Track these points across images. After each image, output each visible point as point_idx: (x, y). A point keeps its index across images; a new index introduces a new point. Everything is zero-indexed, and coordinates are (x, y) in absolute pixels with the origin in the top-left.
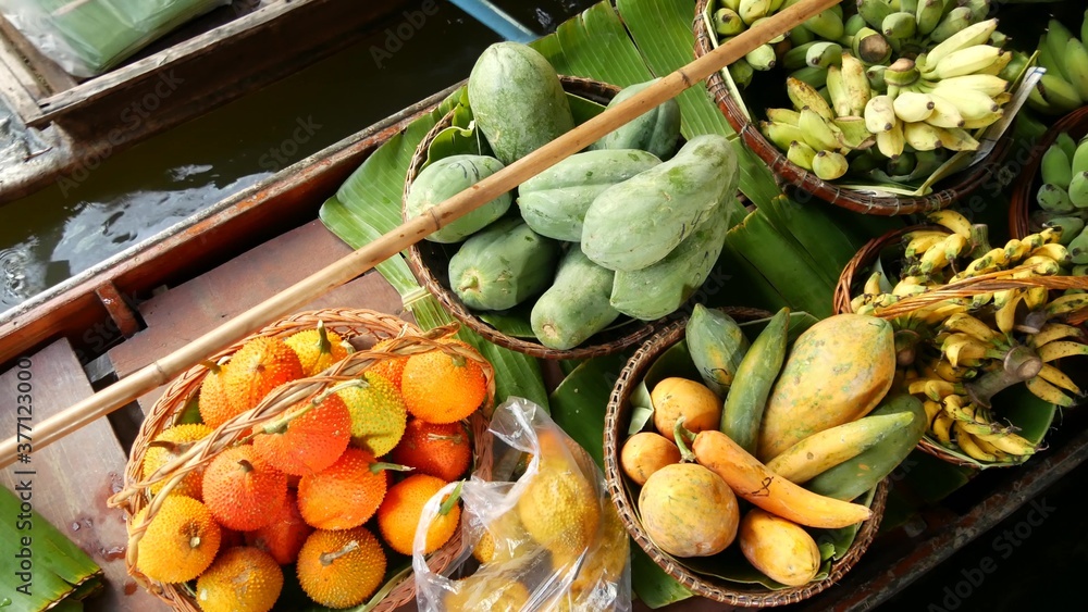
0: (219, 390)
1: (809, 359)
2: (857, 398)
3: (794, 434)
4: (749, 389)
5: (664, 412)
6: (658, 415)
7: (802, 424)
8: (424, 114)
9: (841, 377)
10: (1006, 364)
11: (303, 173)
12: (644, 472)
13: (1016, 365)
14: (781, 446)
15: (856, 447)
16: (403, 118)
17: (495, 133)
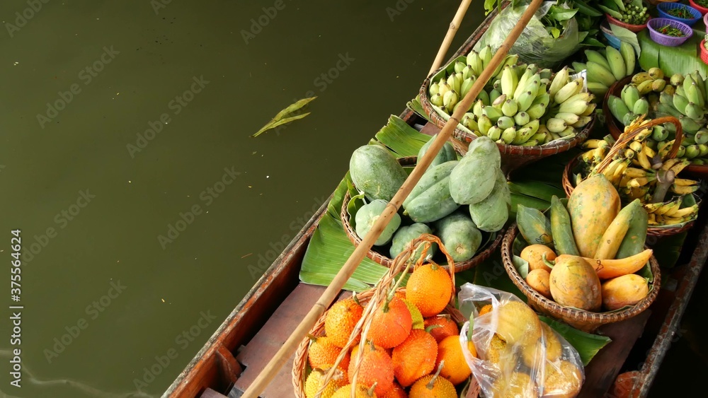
0: (322, 347)
1: (580, 204)
2: (611, 207)
3: (594, 242)
4: (562, 231)
5: (533, 260)
6: (531, 264)
7: (595, 235)
8: (322, 215)
9: (599, 201)
10: (659, 180)
11: (283, 262)
12: (544, 283)
13: (664, 177)
14: (592, 253)
15: (625, 224)
16: (314, 221)
17: (377, 188)
